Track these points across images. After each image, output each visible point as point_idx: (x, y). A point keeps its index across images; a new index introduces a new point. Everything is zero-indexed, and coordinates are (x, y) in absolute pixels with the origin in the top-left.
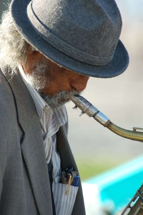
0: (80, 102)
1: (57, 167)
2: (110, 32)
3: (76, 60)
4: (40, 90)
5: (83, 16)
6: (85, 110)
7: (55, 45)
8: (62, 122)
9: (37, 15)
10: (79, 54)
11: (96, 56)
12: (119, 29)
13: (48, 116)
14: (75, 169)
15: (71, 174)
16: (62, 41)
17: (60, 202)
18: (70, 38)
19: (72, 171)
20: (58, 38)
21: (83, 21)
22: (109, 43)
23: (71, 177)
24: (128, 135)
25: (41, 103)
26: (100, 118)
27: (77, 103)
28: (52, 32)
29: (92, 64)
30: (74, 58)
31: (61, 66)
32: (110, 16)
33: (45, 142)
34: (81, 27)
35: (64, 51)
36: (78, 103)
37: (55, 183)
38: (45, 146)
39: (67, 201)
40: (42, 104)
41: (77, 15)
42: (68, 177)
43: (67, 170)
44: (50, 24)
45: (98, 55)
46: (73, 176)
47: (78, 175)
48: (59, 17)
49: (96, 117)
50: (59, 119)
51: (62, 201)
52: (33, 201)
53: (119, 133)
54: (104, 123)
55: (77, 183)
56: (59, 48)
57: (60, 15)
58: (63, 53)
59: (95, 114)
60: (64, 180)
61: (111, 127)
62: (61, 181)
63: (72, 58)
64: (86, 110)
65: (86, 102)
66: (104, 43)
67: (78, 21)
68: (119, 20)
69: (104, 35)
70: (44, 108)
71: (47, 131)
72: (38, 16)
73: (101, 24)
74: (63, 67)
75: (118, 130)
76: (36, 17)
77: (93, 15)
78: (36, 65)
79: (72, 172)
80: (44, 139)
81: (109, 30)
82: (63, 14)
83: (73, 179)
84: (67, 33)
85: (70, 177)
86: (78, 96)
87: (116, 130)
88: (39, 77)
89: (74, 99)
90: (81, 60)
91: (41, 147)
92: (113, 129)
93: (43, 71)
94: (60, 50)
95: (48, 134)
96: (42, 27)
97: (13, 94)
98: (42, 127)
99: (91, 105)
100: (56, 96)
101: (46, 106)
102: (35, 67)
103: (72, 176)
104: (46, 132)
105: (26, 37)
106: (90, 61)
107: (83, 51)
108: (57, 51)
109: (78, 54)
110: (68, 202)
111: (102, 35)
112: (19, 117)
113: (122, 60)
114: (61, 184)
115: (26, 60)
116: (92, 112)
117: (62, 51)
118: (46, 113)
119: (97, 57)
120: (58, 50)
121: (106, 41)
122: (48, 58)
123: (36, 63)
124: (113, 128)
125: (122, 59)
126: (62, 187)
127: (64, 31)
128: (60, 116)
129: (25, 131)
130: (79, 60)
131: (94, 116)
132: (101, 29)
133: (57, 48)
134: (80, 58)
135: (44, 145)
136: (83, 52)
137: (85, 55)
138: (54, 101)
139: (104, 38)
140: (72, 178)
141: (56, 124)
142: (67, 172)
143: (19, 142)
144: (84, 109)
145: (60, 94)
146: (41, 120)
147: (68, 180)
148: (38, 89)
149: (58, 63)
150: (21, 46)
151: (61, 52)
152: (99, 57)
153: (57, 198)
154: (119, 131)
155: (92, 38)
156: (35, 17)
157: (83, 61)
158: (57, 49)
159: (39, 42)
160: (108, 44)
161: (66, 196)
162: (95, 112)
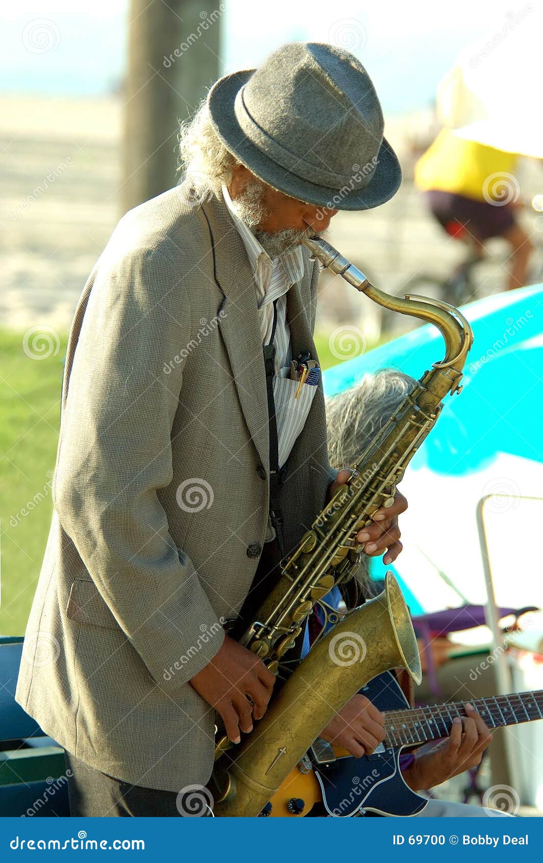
0: (320, 249)
1: (282, 353)
2: (361, 135)
3: (306, 181)
4: (253, 226)
5: (317, 109)
6: (327, 262)
7: (272, 154)
8: (295, 278)
9: (247, 107)
10: (310, 171)
11: (339, 174)
12: (377, 131)
13: (266, 270)
14: (313, 357)
15: (307, 365)
16: (283, 149)
17: (286, 408)
18: (295, 144)
19: (308, 360)
20: (277, 145)
21: (316, 117)
22: (360, 154)
23: (305, 369)
24: (396, 305)
25: (255, 248)
26: (352, 277)
27: (314, 250)
28: (267, 134)
29: (332, 187)
30: (302, 176)
31: (277, 190)
32: (362, 110)
33: (261, 309)
34: (313, 126)
35: (286, 165)
36: (317, 251)
37: (280, 377)
38: (261, 319)
39: (297, 407)
40: (256, 250)
41: (307, 107)
42: (300, 369)
43: (301, 358)
44: (265, 120)
45: (343, 173)
46: (309, 369)
47: (317, 366)
48: (280, 109)
49: (345, 274)
50: (291, 272)
51: (289, 407)
52: (236, 404)
53: (381, 301)
54: (358, 285)
55: (315, 379)
56: (278, 160)
57: (280, 108)
58: (284, 169)
59: (345, 270)
60: (295, 373)
61: (369, 291)
62: (289, 376)
63: (298, 177)
64: (331, 262)
65: (331, 249)
66: (352, 153)
67: (308, 117)
68: (378, 117)
69: (351, 140)
70: (260, 257)
71: (265, 293)
72: (248, 109)
73: (344, 122)
74: (280, 191)
75: (379, 295)
76: (246, 109)
77: (333, 108)
78: (246, 186)
79: (308, 362)
80: (259, 306)
81: (358, 132)
82: (285, 105)
83: (308, 373)
84: (290, 136)
85: (303, 370)
86: (316, 238)
87: (378, 297)
88: (252, 205)
89: (311, 244)
90: (312, 181)
91: (253, 321)
92: (371, 296)
93: (257, 196)
94: (279, 163)
95: (267, 298)
96: (253, 126)
97: (211, 232)
98: (256, 286)
99: (338, 255)
100: (277, 237)
101: (262, 253)
102: (245, 190)
103: (307, 368)
104: (263, 294)
105: (225, 141)
106: (329, 182)
107: (316, 165)
108: (275, 165)
109: (308, 170)
110: (299, 410)
111: (348, 141)
112: (217, 269)
113: (390, 182)
114: (289, 380)
115: (230, 179)
116: (340, 266)
117: (282, 165)
118: (263, 263)
119: (340, 176)
120: (277, 164)
121: (354, 150)
122: (257, 176)
123: (245, 183)
124: (372, 293)
125: (390, 180)
126: (291, 384)
127: (287, 132)
128: (292, 268)
129: (226, 293)
130: (310, 179)
131: (342, 273)
132: (344, 130)
133: (274, 160)
134: (312, 177)
135: (260, 316)
136: (315, 167)
137: (320, 172)
138: (276, 242)
139: (350, 146)
140: (307, 371)
141: (284, 280)
142: (300, 361)
143: (216, 311)
144: (326, 260)
145: (284, 233)
146: (255, 275)
147: (300, 375)
148: (251, 223)
149: (272, 184)
150: (221, 155)
151: (282, 167)
152: (343, 177)
153: (282, 402)
154: (381, 299)
155: (331, 144)
156: (244, 109)
157: (317, 183)
158: (275, 162)
159: (247, 150)
160: (358, 155)
161: (296, 399)
162: (344, 266)
